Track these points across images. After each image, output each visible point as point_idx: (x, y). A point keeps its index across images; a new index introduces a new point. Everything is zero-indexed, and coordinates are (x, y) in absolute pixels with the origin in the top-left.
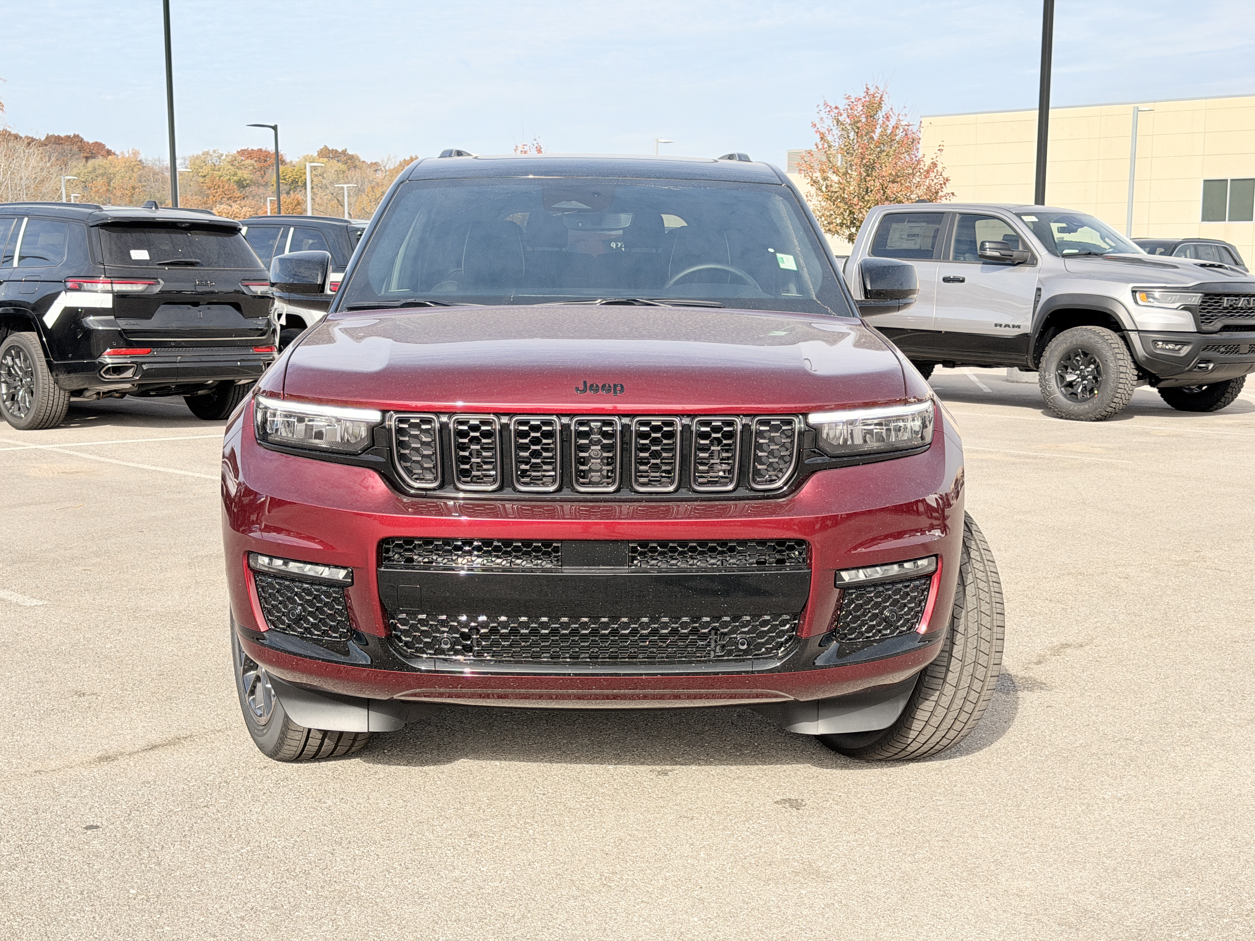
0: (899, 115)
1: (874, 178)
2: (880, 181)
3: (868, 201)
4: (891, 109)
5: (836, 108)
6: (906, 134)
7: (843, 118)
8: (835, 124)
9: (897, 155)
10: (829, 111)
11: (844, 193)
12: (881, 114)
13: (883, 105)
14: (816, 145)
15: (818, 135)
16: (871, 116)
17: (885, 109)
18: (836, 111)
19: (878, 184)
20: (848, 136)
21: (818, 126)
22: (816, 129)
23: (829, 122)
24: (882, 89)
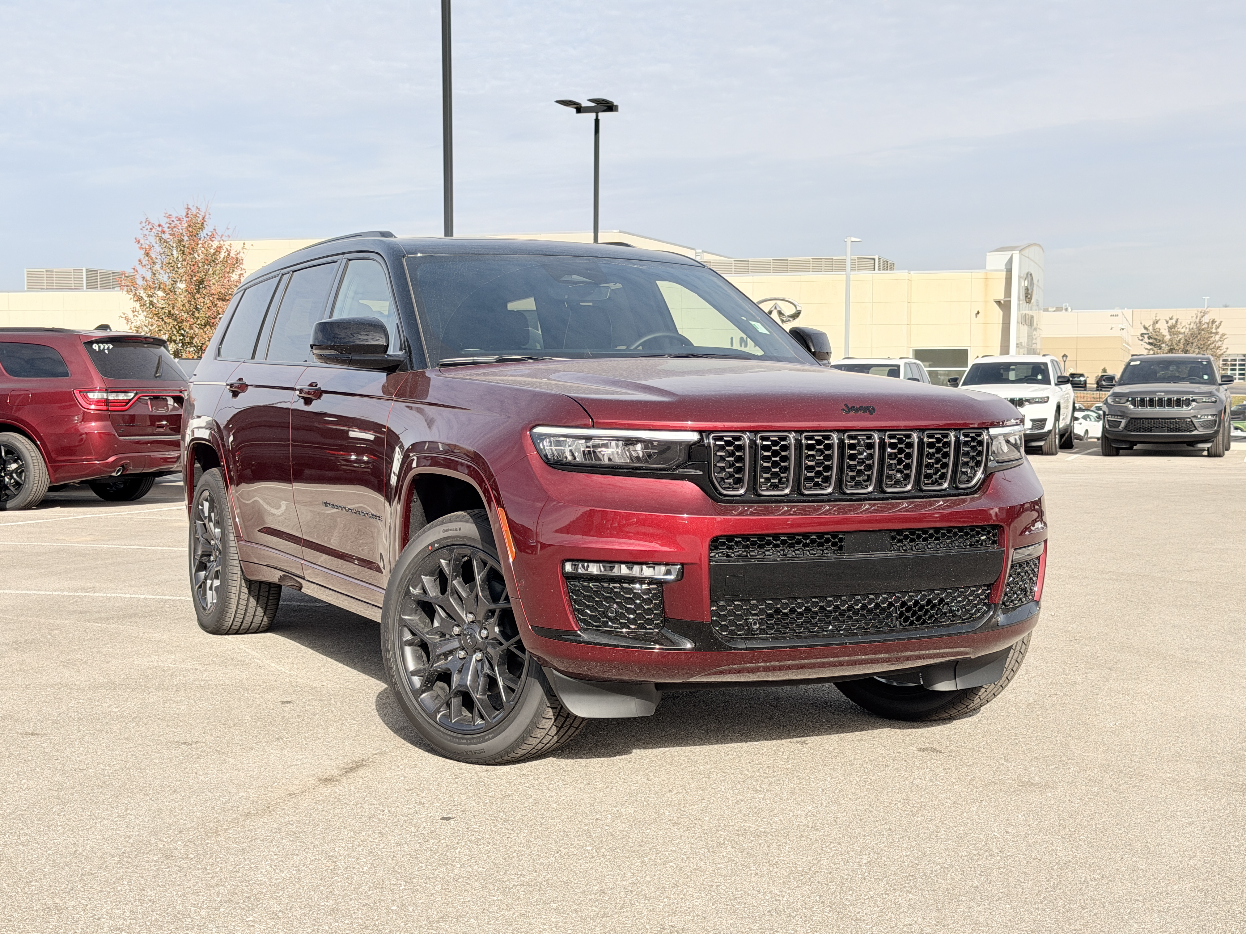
0: (222, 235)
1: (203, 296)
2: (211, 298)
3: (198, 318)
4: (215, 229)
5: (159, 225)
6: (229, 255)
7: (166, 236)
8: (158, 242)
9: (224, 275)
10: (151, 229)
11: (173, 308)
12: (202, 234)
13: (205, 226)
14: (140, 261)
15: (143, 252)
16: (193, 236)
17: (208, 230)
18: (160, 229)
19: (208, 302)
20: (172, 254)
21: (142, 242)
22: (139, 245)
23: (152, 240)
24: (203, 210)
